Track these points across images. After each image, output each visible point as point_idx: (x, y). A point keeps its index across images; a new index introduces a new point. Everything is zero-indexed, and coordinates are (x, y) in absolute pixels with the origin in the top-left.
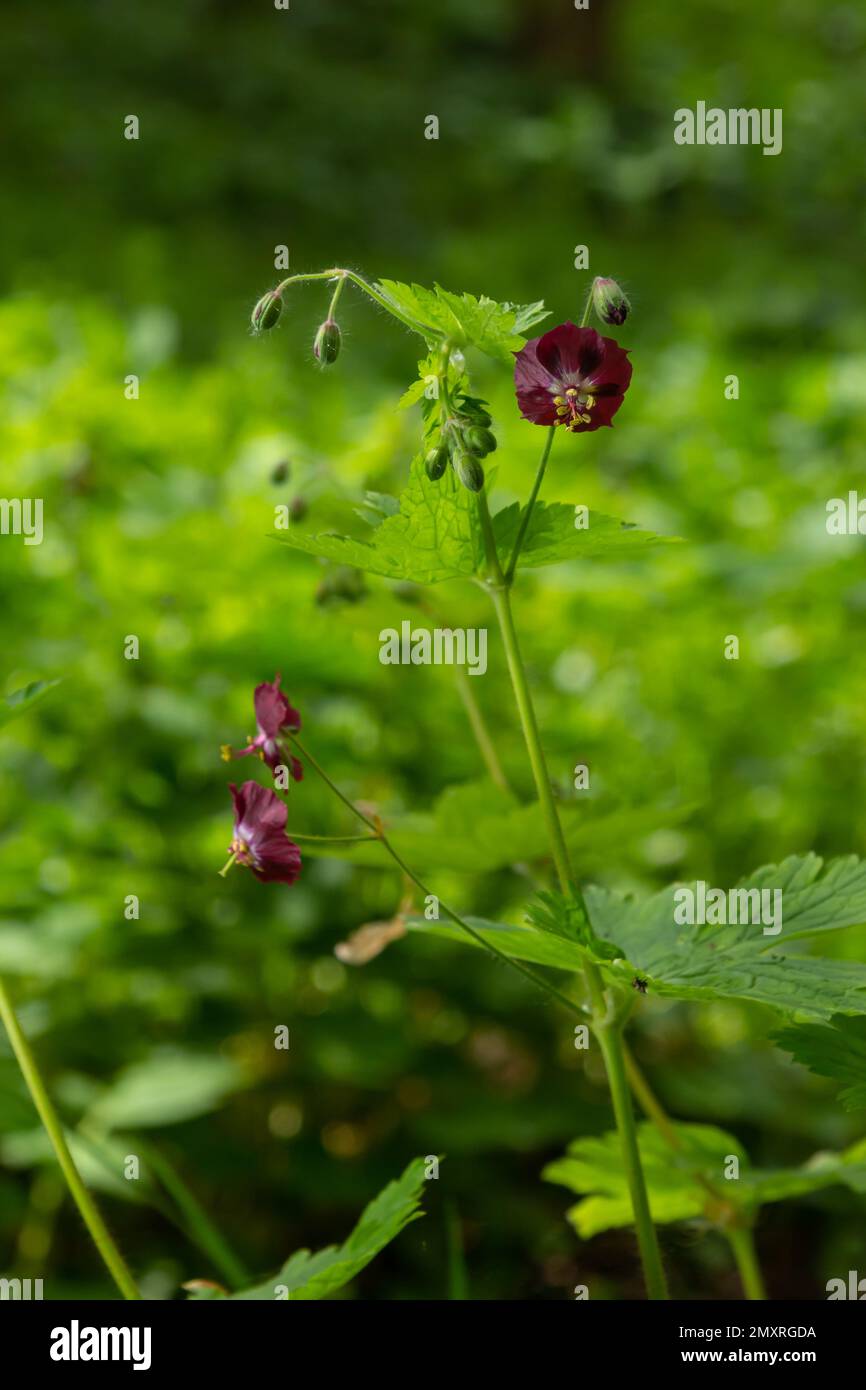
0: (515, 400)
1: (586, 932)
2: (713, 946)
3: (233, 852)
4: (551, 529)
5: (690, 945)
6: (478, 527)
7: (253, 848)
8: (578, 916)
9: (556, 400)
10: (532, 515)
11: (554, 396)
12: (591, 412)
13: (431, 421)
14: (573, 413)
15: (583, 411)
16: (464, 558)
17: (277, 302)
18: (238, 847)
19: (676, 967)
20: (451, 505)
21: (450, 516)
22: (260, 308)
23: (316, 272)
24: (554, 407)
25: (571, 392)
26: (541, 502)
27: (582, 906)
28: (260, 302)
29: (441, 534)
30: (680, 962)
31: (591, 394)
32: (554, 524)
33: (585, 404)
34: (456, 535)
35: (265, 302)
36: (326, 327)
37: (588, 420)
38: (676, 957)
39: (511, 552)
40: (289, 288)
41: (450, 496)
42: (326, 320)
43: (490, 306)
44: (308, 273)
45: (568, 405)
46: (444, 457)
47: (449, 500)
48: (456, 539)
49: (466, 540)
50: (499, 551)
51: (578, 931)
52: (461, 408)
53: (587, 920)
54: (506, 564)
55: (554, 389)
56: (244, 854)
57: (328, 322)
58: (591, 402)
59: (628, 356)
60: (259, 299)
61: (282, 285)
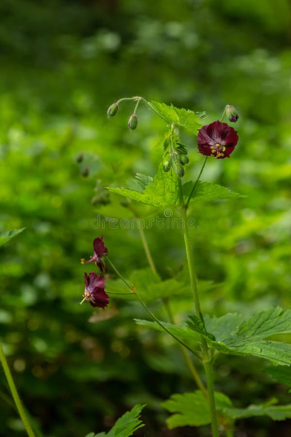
0: (197, 146)
1: (204, 330)
2: (244, 336)
3: (85, 296)
4: (203, 191)
5: (236, 335)
6: (178, 188)
7: (92, 295)
8: (201, 324)
9: (212, 147)
10: (197, 185)
11: (211, 146)
12: (224, 153)
13: (166, 152)
14: (218, 152)
15: (221, 152)
16: (172, 199)
17: (117, 107)
18: (87, 294)
19: (232, 343)
20: (170, 180)
21: (169, 184)
22: (111, 109)
23: (130, 97)
24: (211, 150)
25: (217, 145)
26: (200, 181)
27: (203, 321)
28: (110, 107)
29: (166, 190)
30: (233, 341)
31: (224, 146)
32: (203, 189)
33: (222, 149)
34: (170, 191)
35: (113, 107)
36: (133, 117)
37: (223, 155)
38: (232, 339)
39: (188, 197)
40: (121, 103)
41: (170, 177)
42: (133, 114)
43: (191, 113)
44: (128, 97)
45: (216, 149)
46: (170, 164)
47: (170, 179)
48: (171, 192)
49: (174, 193)
50: (184, 197)
51: (202, 330)
52: (178, 148)
53: (204, 325)
54: (186, 201)
55: (211, 143)
56: (88, 297)
57: (134, 115)
58: (224, 149)
59: (237, 133)
60: (110, 106)
61: (119, 101)
